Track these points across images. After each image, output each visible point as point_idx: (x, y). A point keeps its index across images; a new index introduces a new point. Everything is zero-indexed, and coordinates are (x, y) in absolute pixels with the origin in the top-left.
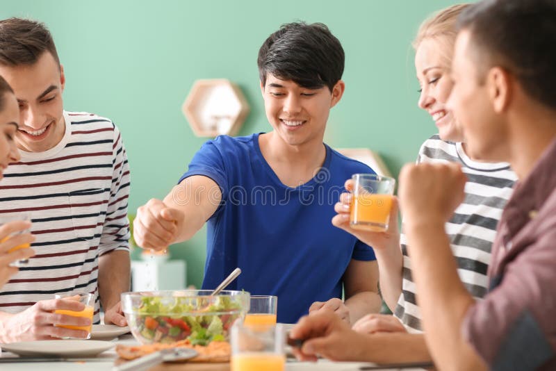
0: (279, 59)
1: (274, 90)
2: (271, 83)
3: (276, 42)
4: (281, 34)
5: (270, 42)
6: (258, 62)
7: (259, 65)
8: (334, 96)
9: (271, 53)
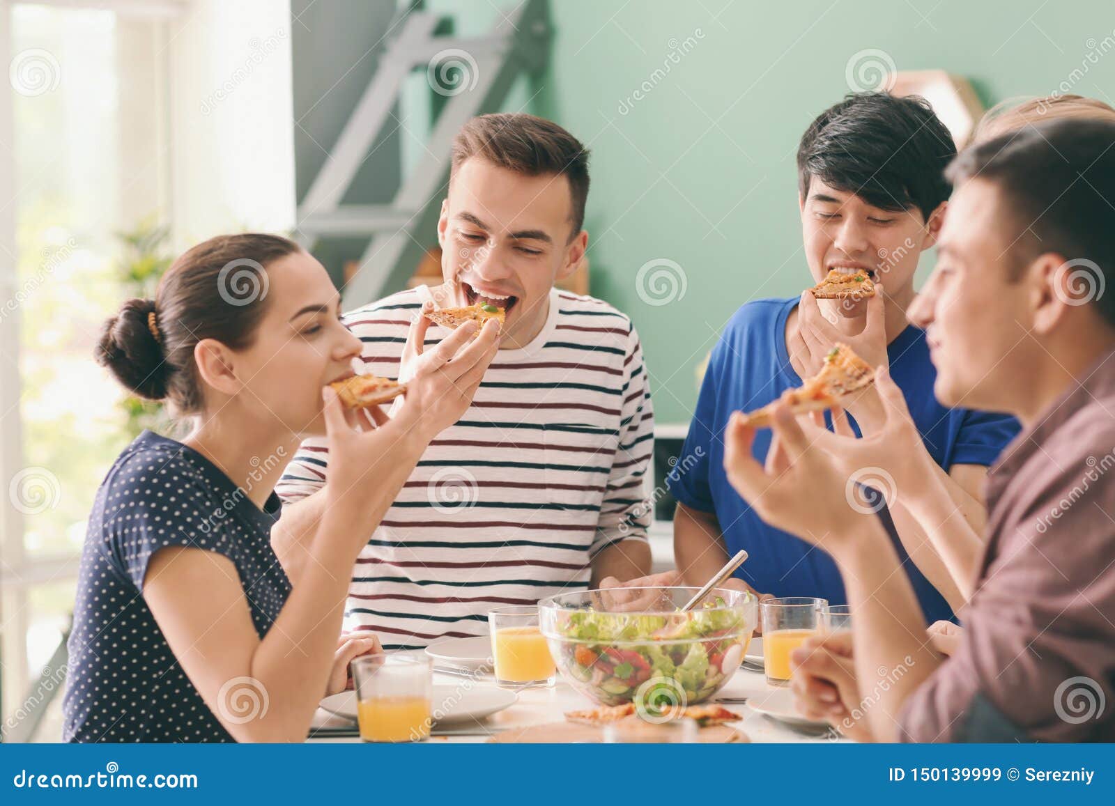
0: (833, 150)
1: (822, 208)
2: (817, 193)
3: (833, 122)
4: (844, 108)
5: (823, 121)
6: (799, 156)
7: (799, 162)
8: (931, 229)
9: (821, 139)
